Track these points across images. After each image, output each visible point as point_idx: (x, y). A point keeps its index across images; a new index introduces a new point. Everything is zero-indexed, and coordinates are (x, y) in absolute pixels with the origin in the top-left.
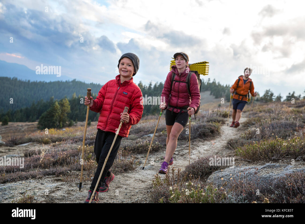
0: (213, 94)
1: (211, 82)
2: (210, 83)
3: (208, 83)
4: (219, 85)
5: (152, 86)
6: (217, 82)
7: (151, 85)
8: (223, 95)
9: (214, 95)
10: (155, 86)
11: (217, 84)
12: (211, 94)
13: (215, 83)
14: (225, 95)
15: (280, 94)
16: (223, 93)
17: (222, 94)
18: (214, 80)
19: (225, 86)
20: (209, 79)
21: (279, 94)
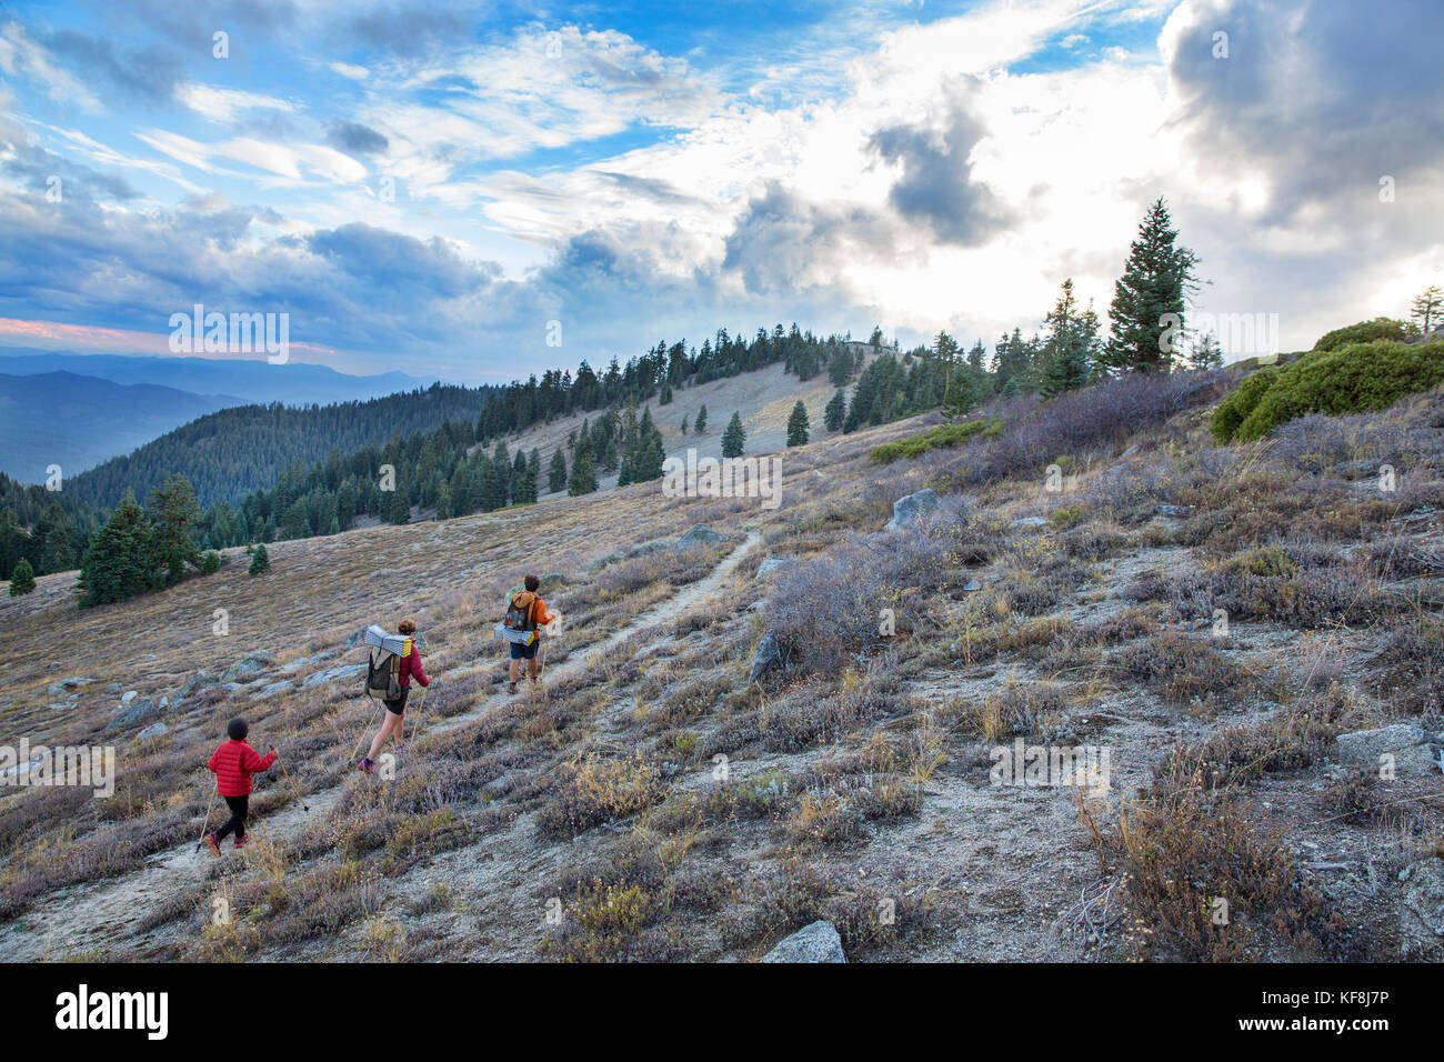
0: (792, 369)
1: (787, 334)
2: (784, 338)
3: (776, 339)
4: (812, 340)
5: (621, 372)
6: (803, 334)
7: (615, 368)
8: (821, 368)
9: (796, 371)
10: (629, 369)
11: (805, 339)
12: (787, 371)
13: (799, 335)
14: (827, 367)
15: (979, 344)
16: (821, 363)
17: (817, 365)
18: (794, 327)
19: (826, 340)
20: (780, 326)
21: (977, 342)
